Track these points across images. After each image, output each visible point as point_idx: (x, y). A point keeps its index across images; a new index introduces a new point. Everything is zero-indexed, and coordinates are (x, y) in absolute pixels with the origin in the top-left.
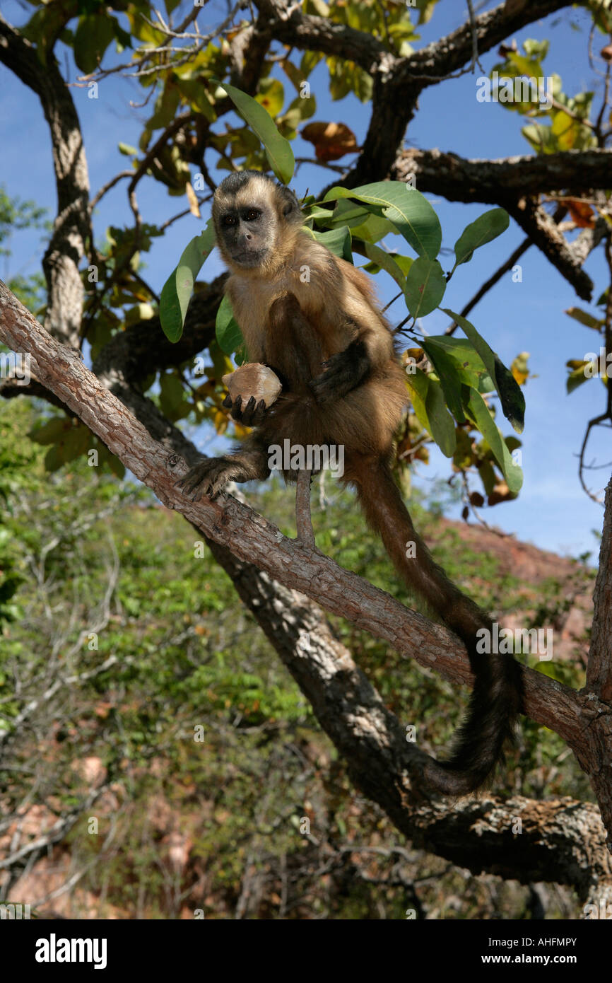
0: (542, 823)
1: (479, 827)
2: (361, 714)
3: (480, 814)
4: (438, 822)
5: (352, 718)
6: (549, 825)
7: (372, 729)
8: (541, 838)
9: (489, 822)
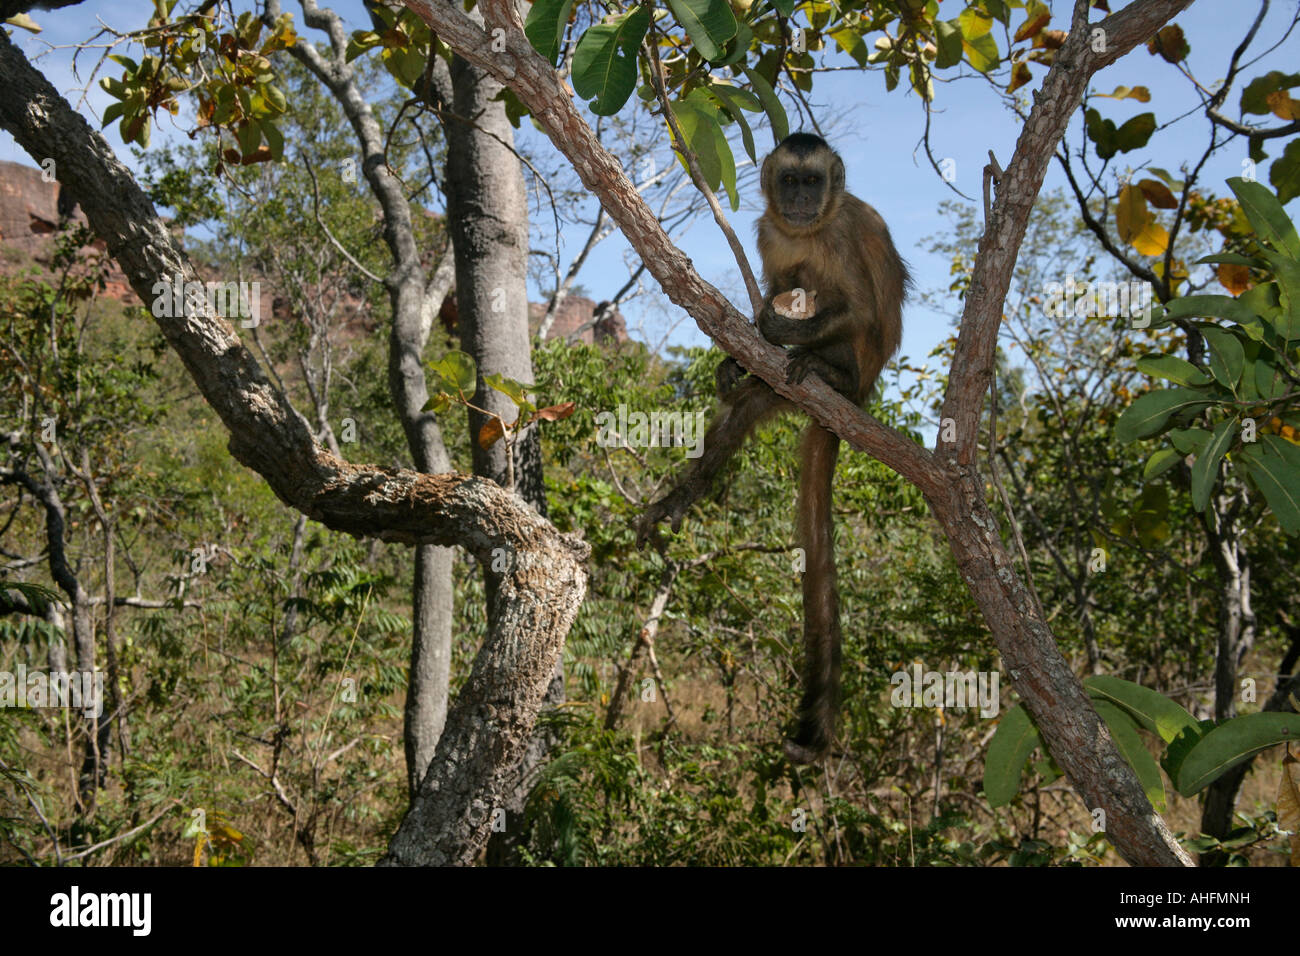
0: (441, 495)
1: (374, 497)
2: (256, 391)
3: (374, 486)
4: (328, 492)
5: (246, 394)
6: (450, 497)
7: (266, 406)
8: (442, 508)
9: (384, 494)
